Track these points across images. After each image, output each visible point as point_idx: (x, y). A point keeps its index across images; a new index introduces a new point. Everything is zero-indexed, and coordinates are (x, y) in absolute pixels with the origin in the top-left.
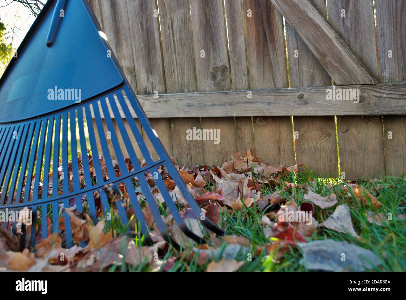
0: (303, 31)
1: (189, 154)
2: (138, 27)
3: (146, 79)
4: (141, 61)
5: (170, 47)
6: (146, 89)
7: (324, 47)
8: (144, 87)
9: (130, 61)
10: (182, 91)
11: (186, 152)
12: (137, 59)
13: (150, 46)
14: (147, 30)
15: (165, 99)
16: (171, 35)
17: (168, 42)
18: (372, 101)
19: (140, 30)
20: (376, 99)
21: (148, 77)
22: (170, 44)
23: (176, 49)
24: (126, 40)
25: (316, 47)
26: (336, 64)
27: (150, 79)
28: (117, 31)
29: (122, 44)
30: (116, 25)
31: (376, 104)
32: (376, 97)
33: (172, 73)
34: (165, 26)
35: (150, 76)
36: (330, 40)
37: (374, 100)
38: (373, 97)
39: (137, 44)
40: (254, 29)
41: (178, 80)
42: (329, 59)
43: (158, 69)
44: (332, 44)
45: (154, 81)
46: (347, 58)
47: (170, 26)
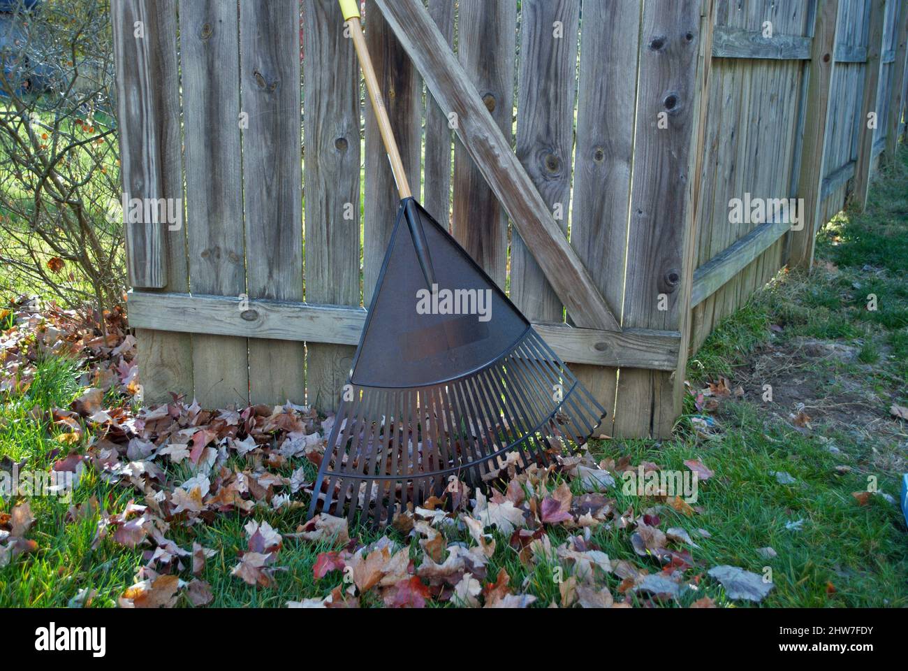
0: (542, 256)
1: (337, 394)
2: (261, 192)
3: (266, 274)
4: (259, 245)
5: (319, 232)
6: (265, 289)
7: (566, 279)
8: (262, 286)
9: (236, 242)
10: (333, 302)
11: (330, 391)
12: (253, 242)
13: (282, 225)
14: (279, 199)
15: (309, 314)
16: (324, 216)
17: (317, 225)
18: (614, 351)
19: (265, 198)
20: (621, 348)
21: (271, 273)
22: (321, 228)
23: (331, 238)
24: (233, 207)
25: (557, 278)
26: (579, 303)
27: (275, 276)
28: (214, 188)
29: (222, 212)
30: (213, 178)
31: (620, 355)
32: (621, 346)
33: (317, 272)
34: (313, 199)
35: (275, 271)
36: (575, 272)
37: (617, 350)
38: (617, 346)
39: (257, 218)
40: (466, 234)
41: (329, 285)
42: (571, 295)
43: (292, 263)
44: (578, 278)
45: (282, 280)
46: (594, 297)
47: (324, 202)
